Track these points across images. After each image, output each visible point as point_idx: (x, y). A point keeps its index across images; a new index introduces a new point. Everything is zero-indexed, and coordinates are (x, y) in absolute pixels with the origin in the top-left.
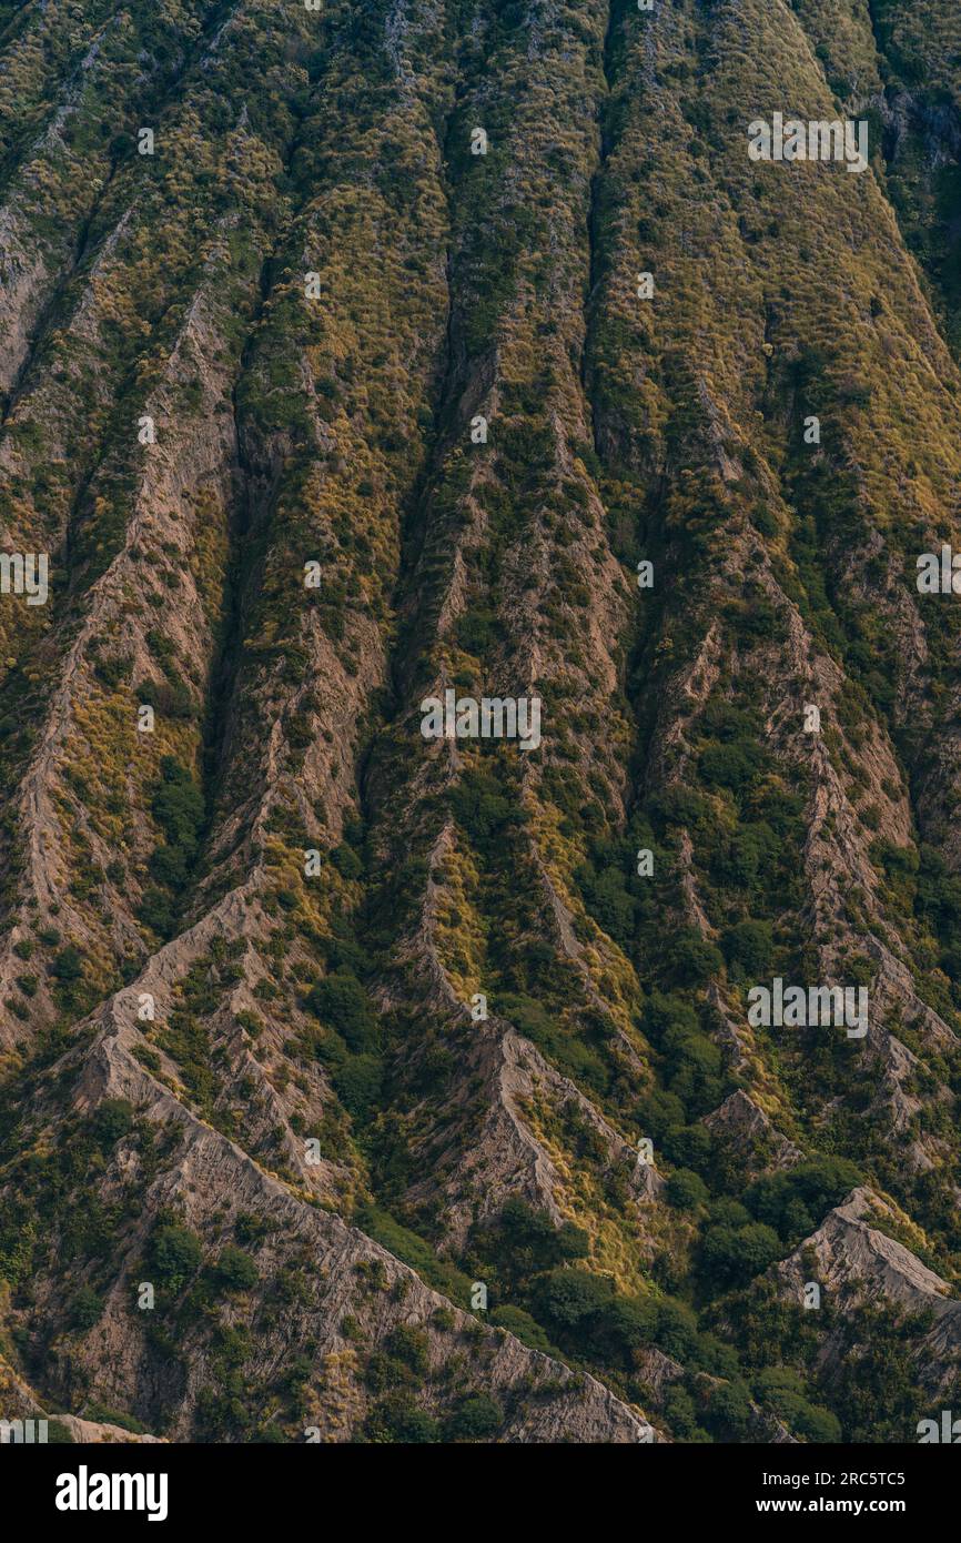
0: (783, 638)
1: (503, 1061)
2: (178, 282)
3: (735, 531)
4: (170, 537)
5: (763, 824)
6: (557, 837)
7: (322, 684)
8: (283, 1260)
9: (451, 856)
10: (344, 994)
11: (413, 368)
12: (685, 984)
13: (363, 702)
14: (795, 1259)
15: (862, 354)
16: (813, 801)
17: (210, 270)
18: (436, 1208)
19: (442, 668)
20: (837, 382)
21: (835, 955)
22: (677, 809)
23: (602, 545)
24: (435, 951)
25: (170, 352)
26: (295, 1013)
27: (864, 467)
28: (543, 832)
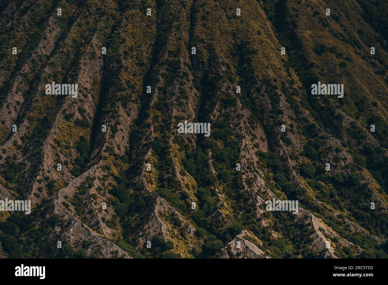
0: (235, 105)
1: (156, 203)
2: (91, 31)
3: (224, 82)
4: (86, 86)
5: (229, 147)
6: (178, 152)
7: (121, 118)
8: (94, 251)
9: (151, 157)
10: (120, 189)
11: (148, 48)
12: (208, 185)
13: (131, 122)
14: (226, 248)
15: (256, 43)
16: (242, 142)
17: (99, 28)
18: (136, 238)
19: (151, 114)
20: (250, 49)
21: (245, 177)
22: (208, 145)
23: (192, 86)
24: (144, 179)
25: (88, 46)
26: (107, 194)
27: (256, 67)
28: (174, 151)
